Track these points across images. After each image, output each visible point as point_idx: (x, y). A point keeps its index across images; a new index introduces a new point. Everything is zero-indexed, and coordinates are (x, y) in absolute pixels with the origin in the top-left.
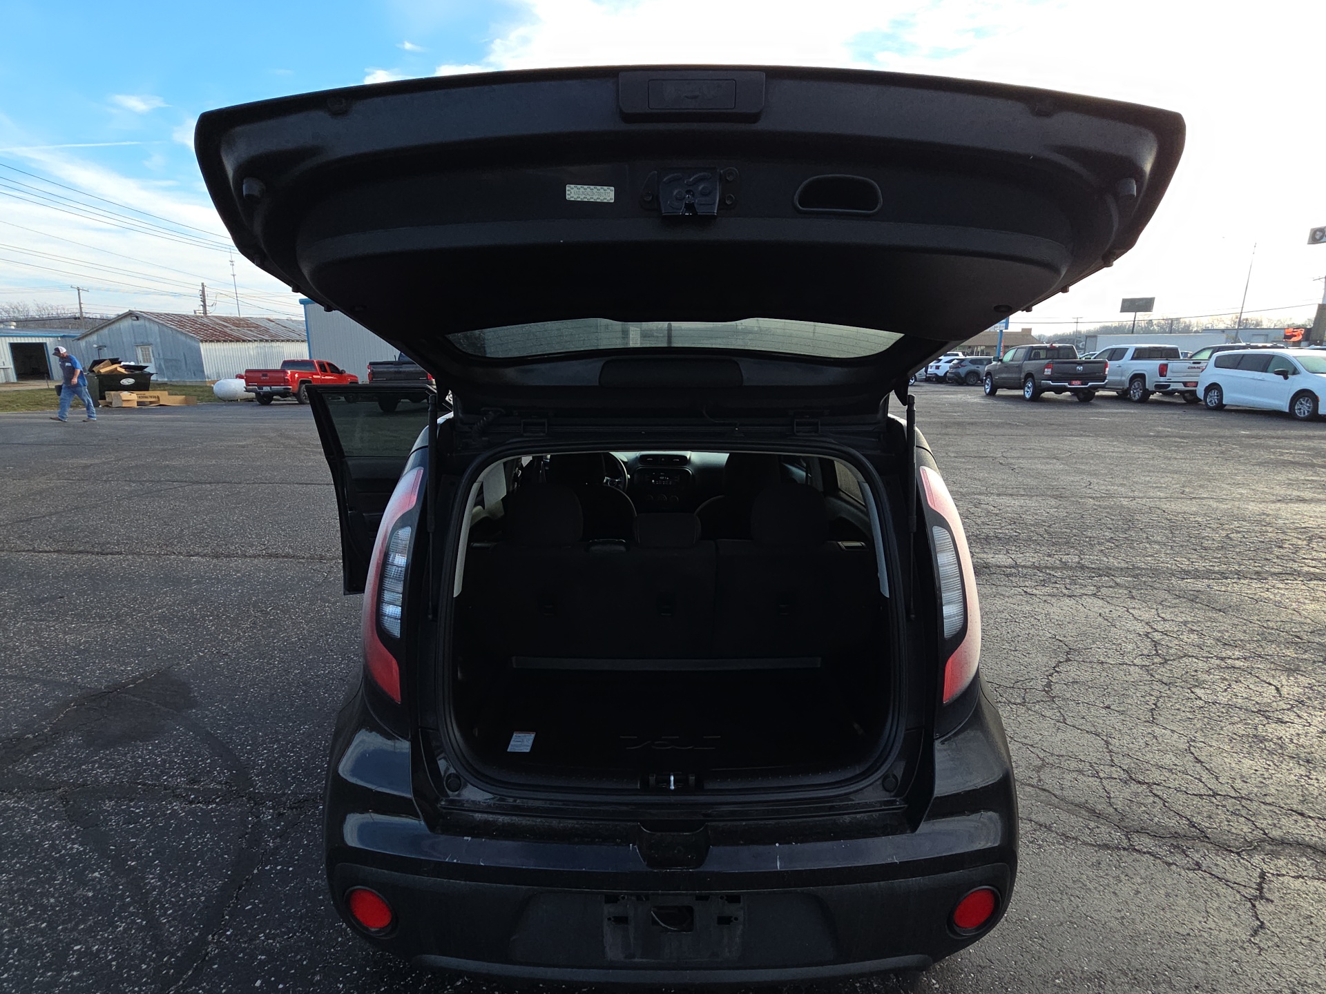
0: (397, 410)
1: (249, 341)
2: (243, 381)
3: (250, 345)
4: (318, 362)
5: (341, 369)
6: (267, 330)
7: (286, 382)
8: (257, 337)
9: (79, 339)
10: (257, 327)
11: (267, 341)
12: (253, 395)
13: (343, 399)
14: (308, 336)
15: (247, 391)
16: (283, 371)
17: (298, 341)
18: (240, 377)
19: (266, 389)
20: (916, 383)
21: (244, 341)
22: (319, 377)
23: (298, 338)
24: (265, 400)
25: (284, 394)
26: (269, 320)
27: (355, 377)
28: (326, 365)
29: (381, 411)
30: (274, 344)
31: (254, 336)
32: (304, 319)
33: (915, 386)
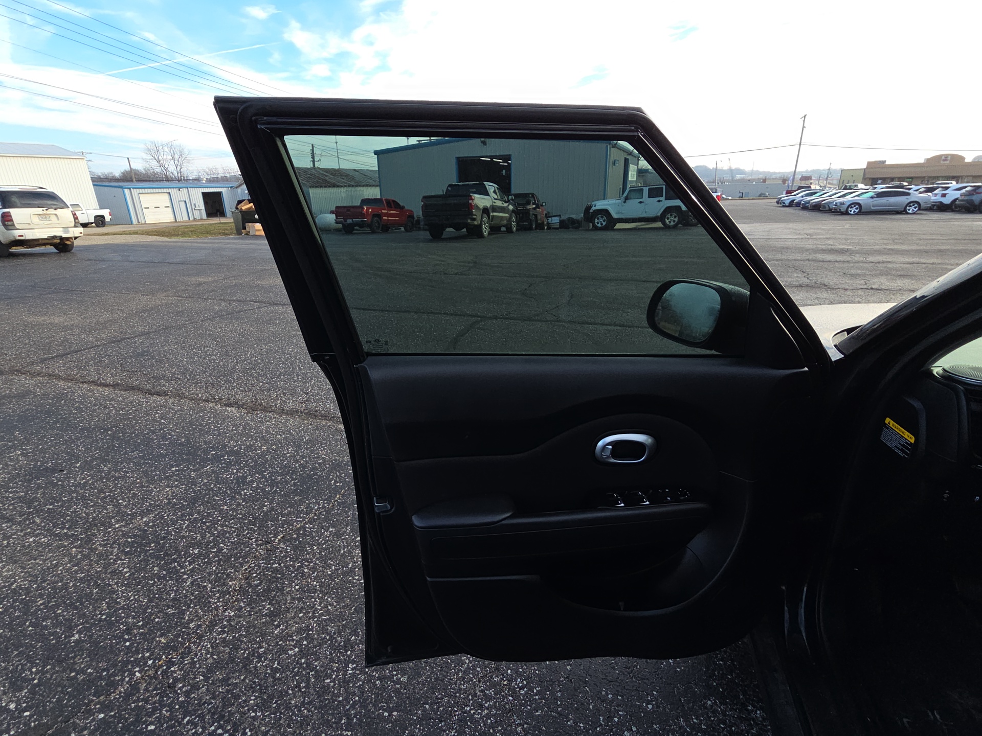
0: (443, 237)
1: (342, 186)
2: (334, 216)
3: (343, 190)
4: (386, 200)
5: (402, 204)
6: (353, 178)
7: (363, 215)
8: (346, 183)
9: (237, 188)
10: (347, 175)
11: (353, 186)
12: (340, 226)
13: (403, 229)
14: (380, 182)
15: (337, 223)
16: (361, 207)
17: (373, 186)
18: (332, 212)
19: (349, 221)
20: (919, 212)
21: (338, 186)
22: (386, 211)
23: (374, 183)
24: (348, 230)
25: (362, 225)
26: (355, 170)
27: (411, 211)
28: (392, 203)
29: (431, 237)
30: (358, 189)
31: (345, 183)
32: (377, 169)
33: (918, 214)
